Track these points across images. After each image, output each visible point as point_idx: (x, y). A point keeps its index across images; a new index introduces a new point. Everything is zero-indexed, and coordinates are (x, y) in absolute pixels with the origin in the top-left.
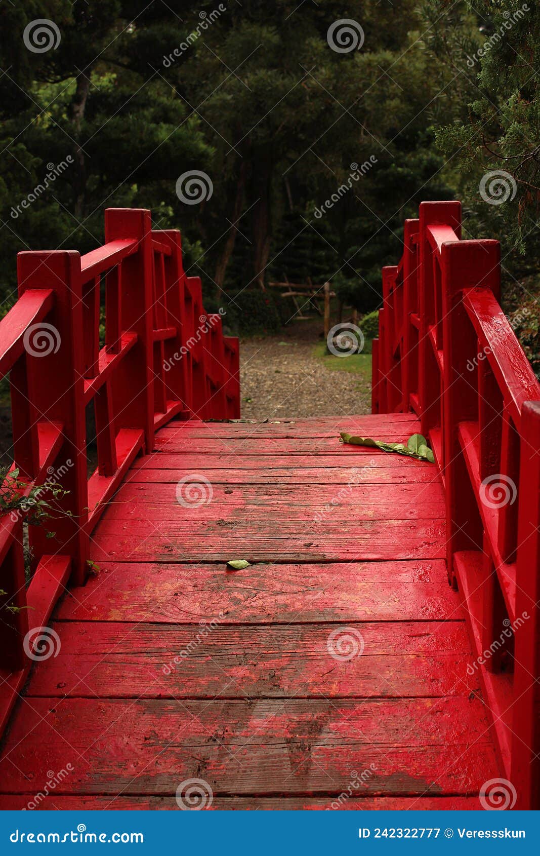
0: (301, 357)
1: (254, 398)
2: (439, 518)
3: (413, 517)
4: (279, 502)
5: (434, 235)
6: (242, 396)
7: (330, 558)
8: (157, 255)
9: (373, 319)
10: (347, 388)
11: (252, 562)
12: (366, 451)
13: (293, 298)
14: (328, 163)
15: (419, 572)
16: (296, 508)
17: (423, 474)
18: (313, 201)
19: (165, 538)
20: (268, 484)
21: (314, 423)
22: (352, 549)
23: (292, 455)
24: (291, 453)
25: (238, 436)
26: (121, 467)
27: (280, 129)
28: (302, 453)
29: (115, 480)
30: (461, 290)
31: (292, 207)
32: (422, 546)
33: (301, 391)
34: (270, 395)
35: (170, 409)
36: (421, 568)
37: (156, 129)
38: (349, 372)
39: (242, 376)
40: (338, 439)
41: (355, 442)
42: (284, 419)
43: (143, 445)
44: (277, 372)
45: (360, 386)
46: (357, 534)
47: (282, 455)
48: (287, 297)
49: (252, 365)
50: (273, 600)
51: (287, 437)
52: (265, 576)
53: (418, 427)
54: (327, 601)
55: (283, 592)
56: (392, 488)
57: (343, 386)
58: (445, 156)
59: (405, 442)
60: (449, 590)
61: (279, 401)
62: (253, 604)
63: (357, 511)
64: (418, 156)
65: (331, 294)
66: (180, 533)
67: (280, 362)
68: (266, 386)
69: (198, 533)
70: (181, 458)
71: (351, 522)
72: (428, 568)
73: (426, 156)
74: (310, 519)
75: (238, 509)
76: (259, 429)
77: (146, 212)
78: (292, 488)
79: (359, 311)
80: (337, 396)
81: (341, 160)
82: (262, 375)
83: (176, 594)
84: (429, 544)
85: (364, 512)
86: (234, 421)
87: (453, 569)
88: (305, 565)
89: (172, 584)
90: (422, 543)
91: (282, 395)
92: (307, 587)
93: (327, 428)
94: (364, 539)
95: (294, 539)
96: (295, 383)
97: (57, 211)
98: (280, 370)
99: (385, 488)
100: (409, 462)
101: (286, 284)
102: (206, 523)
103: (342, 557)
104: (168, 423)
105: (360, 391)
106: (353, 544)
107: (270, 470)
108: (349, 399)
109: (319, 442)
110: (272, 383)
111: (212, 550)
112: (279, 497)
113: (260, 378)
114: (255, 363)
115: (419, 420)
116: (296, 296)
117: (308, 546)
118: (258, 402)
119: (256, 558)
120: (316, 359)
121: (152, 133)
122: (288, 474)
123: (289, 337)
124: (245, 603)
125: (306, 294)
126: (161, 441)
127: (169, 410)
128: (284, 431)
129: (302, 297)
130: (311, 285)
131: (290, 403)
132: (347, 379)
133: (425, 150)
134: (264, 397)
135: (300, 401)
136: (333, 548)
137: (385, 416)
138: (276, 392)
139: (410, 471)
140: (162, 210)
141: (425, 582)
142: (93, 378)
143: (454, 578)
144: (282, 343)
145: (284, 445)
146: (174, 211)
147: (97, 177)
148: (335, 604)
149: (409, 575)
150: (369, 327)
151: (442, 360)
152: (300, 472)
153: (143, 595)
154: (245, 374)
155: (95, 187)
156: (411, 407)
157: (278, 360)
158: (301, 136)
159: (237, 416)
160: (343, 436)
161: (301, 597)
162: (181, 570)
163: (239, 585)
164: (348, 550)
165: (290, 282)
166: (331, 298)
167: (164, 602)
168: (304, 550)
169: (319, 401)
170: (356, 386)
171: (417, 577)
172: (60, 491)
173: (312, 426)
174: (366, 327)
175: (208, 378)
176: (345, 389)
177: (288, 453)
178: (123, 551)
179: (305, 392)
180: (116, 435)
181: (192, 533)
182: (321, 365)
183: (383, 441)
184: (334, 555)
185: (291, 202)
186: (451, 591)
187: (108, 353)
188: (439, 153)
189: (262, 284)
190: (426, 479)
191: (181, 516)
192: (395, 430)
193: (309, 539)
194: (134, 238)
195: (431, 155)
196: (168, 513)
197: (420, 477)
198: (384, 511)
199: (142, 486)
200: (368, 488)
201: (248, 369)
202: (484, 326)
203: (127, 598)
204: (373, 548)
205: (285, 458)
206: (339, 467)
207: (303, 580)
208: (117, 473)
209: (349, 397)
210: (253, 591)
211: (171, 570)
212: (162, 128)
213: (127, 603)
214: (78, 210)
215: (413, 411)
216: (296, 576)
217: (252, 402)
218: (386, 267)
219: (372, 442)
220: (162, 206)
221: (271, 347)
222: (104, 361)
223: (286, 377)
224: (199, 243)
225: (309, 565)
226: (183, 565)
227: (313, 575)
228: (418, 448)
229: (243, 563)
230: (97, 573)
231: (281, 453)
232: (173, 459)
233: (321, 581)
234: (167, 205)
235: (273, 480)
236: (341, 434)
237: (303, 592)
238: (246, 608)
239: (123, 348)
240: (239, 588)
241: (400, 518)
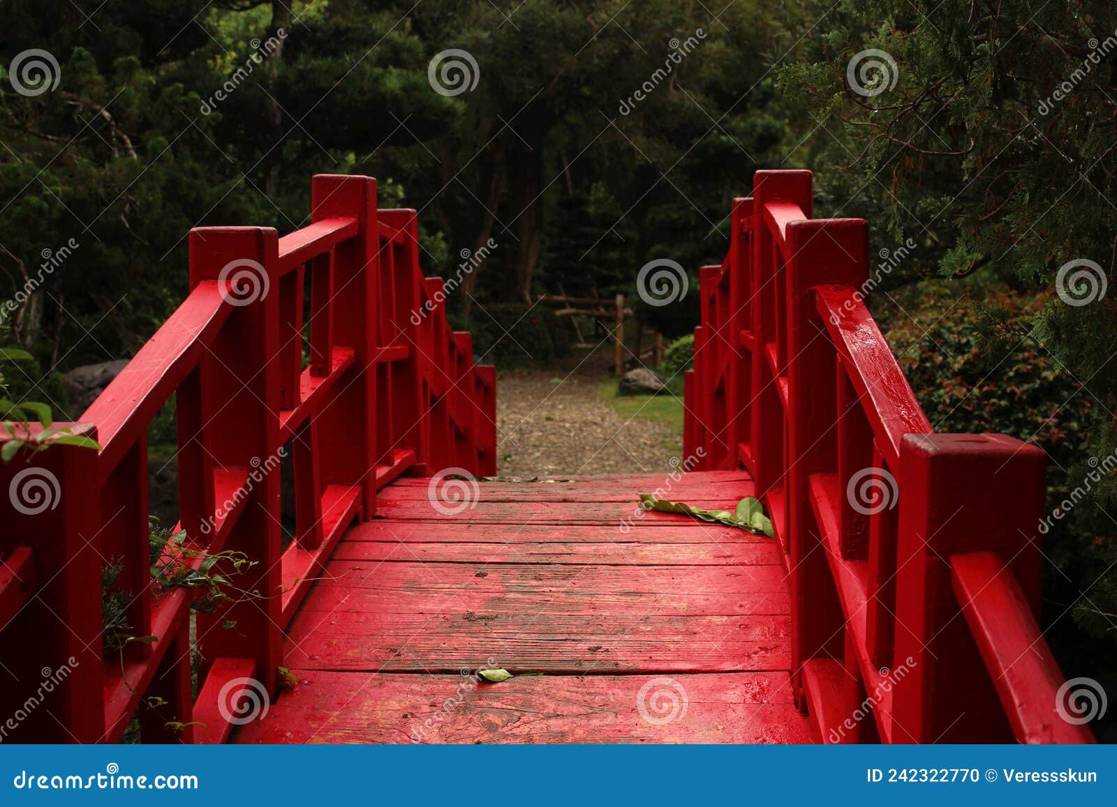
0: (582, 399)
1: (516, 455)
2: (781, 614)
3: (744, 612)
4: (553, 589)
5: (774, 216)
6: (499, 453)
7: (625, 668)
8: (383, 241)
9: (685, 346)
10: (648, 442)
11: (514, 673)
12: (677, 521)
13: (573, 317)
14: (624, 128)
15: (753, 689)
16: (576, 598)
17: (759, 553)
18: (600, 183)
19: (389, 638)
20: (538, 564)
21: (603, 482)
22: (656, 656)
23: (572, 525)
24: (570, 522)
25: (495, 498)
26: (328, 538)
27: (556, 80)
28: (585, 523)
29: (321, 555)
30: (813, 288)
31: (570, 191)
32: (756, 653)
33: (582, 445)
34: (538, 451)
35: (399, 461)
36: (756, 683)
37: (383, 76)
38: (651, 421)
39: (498, 424)
40: (636, 504)
41: (661, 508)
42: (559, 477)
43: (360, 508)
44: (548, 419)
45: (667, 440)
46: (665, 635)
47: (557, 525)
48: (563, 317)
49: (513, 409)
50: (544, 726)
51: (565, 501)
52: (532, 692)
53: (750, 488)
54: (622, 728)
55: (559, 715)
56: (712, 572)
57: (642, 440)
58: (787, 121)
59: (732, 508)
60: (796, 716)
61: (552, 459)
62: (515, 731)
63: (664, 603)
64: (749, 121)
65: (625, 311)
66: (412, 631)
67: (553, 406)
68: (532, 439)
69: (437, 630)
70: (415, 526)
71: (655, 617)
72: (765, 684)
73: (761, 120)
74: (597, 613)
75: (494, 599)
76: (525, 490)
77: (369, 180)
78: (570, 569)
79: (664, 335)
80: (634, 454)
81: (641, 125)
82: (527, 423)
83: (405, 716)
84: (766, 649)
85: (674, 604)
86: (489, 478)
87: (800, 685)
88: (590, 678)
89: (400, 701)
90: (756, 648)
91: (555, 451)
92: (592, 708)
93: (621, 488)
94: (673, 641)
95: (574, 640)
96: (574, 436)
97: (243, 186)
98: (552, 417)
99: (704, 572)
100: (738, 536)
101: (562, 298)
102: (448, 616)
103: (642, 666)
104: (394, 480)
105: (666, 447)
106: (657, 649)
107: (540, 545)
108: (650, 458)
109: (610, 507)
110: (540, 434)
111: (456, 655)
112: (553, 582)
113: (524, 427)
114: (517, 406)
115: (753, 480)
116: (576, 315)
117: (594, 650)
118: (520, 461)
119: (520, 667)
120: (604, 403)
121: (377, 80)
122: (566, 551)
123: (564, 371)
124: (505, 729)
125: (589, 312)
126: (385, 504)
127: (397, 462)
128: (561, 492)
129: (583, 317)
130: (597, 300)
131: (566, 463)
132: (648, 430)
133: (758, 112)
134: (531, 454)
135: (581, 459)
136: (629, 654)
137: (704, 474)
138: (547, 446)
139: (739, 550)
140: (389, 190)
141: (762, 702)
142: (292, 409)
143: (803, 697)
144: (556, 380)
145: (561, 511)
146: (405, 192)
147: (299, 142)
148: (633, 733)
149: (738, 692)
150: (678, 358)
151: (786, 390)
152: (582, 549)
153: (357, 715)
154: (503, 422)
155: (295, 156)
156: (740, 462)
157: (550, 403)
158: (586, 91)
159: (493, 474)
160: (643, 498)
161: (583, 722)
162: (413, 682)
163: (495, 704)
164: (651, 657)
165: (567, 295)
166: (626, 317)
167: (388, 726)
168: (588, 656)
169: (608, 460)
170: (660, 439)
171: (749, 696)
172: (244, 561)
173: (600, 486)
174: (675, 358)
175: (452, 421)
176: (645, 444)
177: (566, 523)
178: (330, 655)
179: (588, 448)
180: (322, 493)
181: (429, 631)
182: (611, 410)
183: (702, 507)
184: (631, 664)
185: (569, 183)
186: (797, 715)
187: (313, 374)
188: (778, 116)
189: (528, 298)
190: (762, 560)
191: (412, 607)
192: (717, 493)
193: (595, 641)
194: (351, 216)
195: (768, 118)
196: (395, 603)
197: (753, 557)
198: (703, 603)
199: (358, 565)
200: (680, 572)
201: (507, 415)
202: (846, 336)
203: (336, 720)
204: (688, 655)
205: (561, 529)
206: (639, 542)
207: (587, 698)
208: (322, 546)
209: (650, 455)
210: (516, 713)
211: (399, 681)
212: (390, 73)
213: (334, 727)
214: (271, 186)
215: (742, 467)
216: (577, 692)
217: (512, 460)
218: (706, 267)
219: (686, 507)
220: (389, 185)
221: (539, 385)
222: (308, 387)
223: (560, 427)
224: (440, 235)
225: (596, 677)
226: (416, 675)
227: (601, 691)
228: (751, 516)
229: (502, 673)
230: (294, 686)
231: (556, 522)
232: (403, 528)
233: (612, 700)
234: (395, 183)
235: (544, 560)
236: (641, 496)
237: (587, 715)
238: (505, 736)
239: (334, 369)
240: (494, 707)
241: (724, 612)
